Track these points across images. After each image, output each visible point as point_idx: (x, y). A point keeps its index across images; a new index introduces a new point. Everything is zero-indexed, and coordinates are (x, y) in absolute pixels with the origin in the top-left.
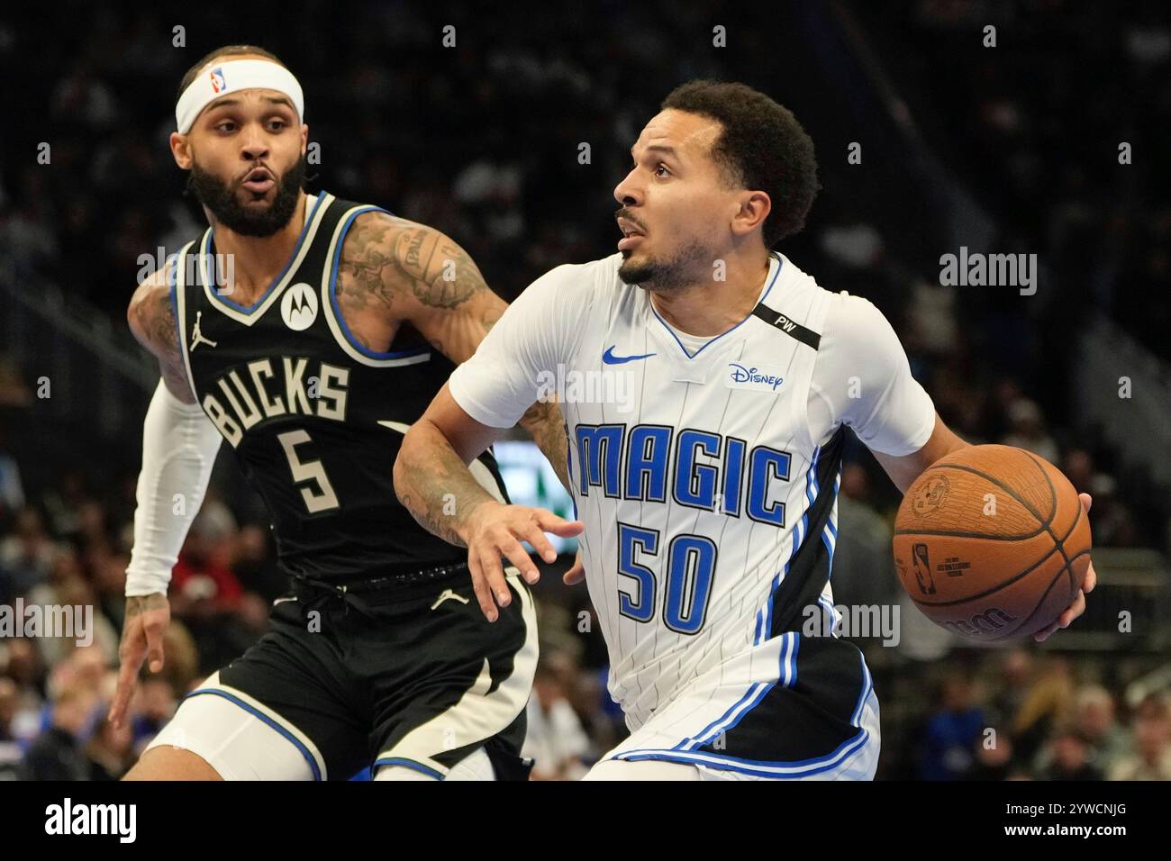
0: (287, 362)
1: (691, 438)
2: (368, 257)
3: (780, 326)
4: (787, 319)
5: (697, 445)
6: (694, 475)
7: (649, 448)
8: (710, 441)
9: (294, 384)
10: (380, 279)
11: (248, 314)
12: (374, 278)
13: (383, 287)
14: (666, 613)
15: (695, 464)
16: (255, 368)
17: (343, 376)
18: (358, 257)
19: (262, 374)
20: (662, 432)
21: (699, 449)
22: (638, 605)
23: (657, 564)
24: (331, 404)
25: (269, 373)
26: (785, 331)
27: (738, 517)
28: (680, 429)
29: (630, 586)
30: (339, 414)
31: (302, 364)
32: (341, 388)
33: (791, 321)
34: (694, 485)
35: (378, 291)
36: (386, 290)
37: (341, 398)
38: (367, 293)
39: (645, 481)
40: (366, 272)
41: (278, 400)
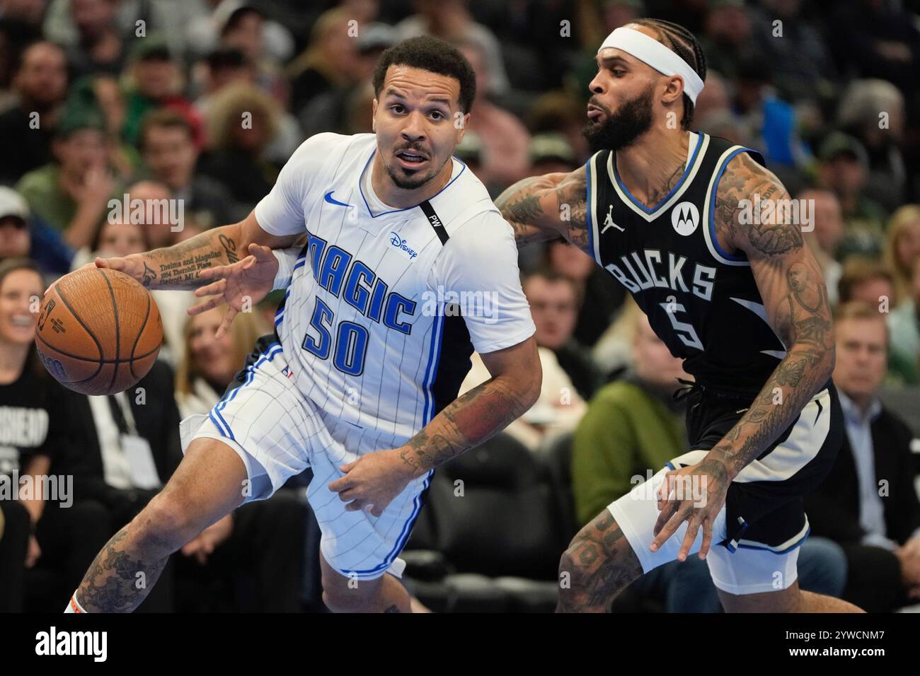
0: (672, 257)
1: (360, 268)
2: (729, 198)
3: (431, 221)
4: (438, 218)
5: (362, 274)
6: (356, 290)
7: (336, 262)
8: (370, 275)
9: (675, 271)
10: (732, 216)
11: (650, 213)
12: (729, 214)
13: (732, 223)
14: (335, 359)
15: (358, 284)
16: (649, 254)
17: (712, 272)
18: (722, 195)
19: (653, 259)
20: (346, 256)
21: (363, 276)
22: (318, 348)
23: (333, 331)
24: (702, 290)
25: (659, 260)
26: (433, 225)
27: (378, 322)
28: (356, 259)
29: (316, 336)
30: (708, 296)
31: (682, 260)
32: (710, 280)
33: (439, 221)
34: (357, 296)
35: (729, 223)
36: (733, 225)
37: (709, 287)
38: (723, 223)
39: (331, 280)
40: (725, 208)
41: (664, 279)
